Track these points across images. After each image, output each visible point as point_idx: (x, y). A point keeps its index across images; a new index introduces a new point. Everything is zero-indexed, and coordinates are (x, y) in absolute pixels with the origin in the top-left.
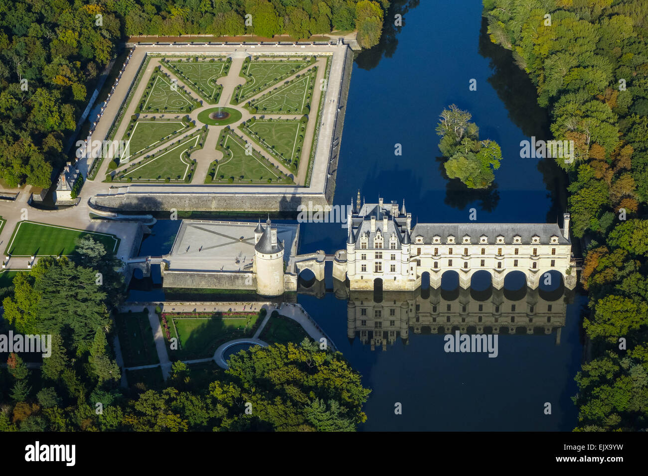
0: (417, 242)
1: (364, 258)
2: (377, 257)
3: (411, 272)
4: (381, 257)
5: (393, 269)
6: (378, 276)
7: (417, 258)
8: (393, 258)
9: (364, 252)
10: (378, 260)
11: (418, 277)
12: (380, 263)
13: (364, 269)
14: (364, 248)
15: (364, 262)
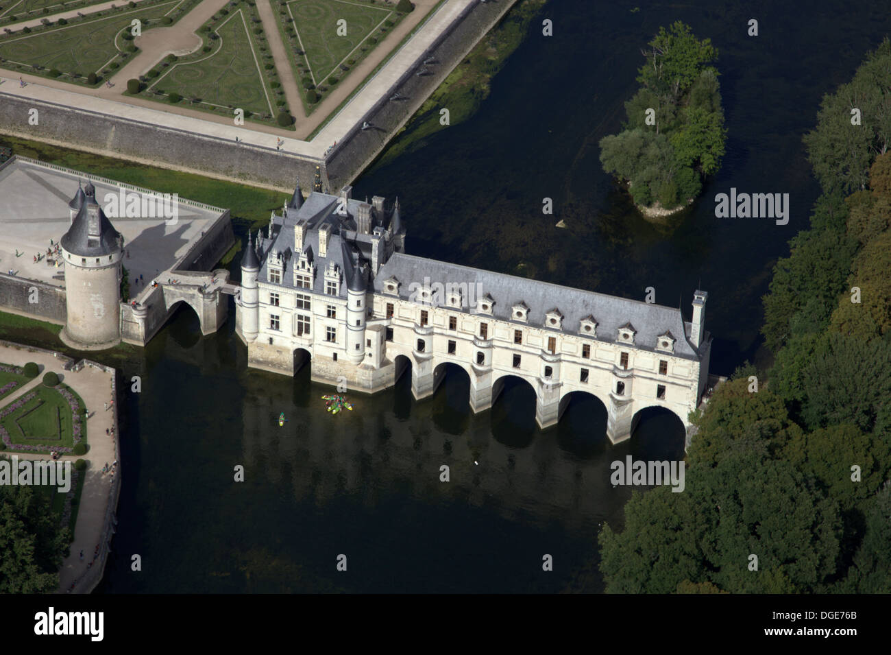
0: (387, 291)
1: (275, 301)
2: (299, 304)
3: (368, 350)
4: (308, 306)
5: (331, 337)
6: (303, 342)
7: (386, 323)
8: (331, 314)
9: (275, 289)
10: (304, 313)
11: (386, 364)
12: (308, 319)
13: (275, 324)
14: (275, 280)
15: (275, 310)
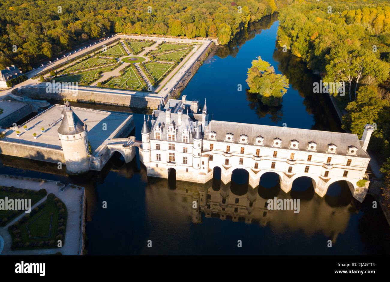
0: (210, 138)
1: (158, 148)
2: (170, 148)
3: (202, 166)
4: (174, 149)
5: (185, 161)
6: (171, 166)
7: (210, 153)
8: (185, 151)
9: (158, 142)
10: (172, 152)
11: (209, 171)
12: (174, 154)
13: (159, 158)
14: (158, 139)
15: (158, 152)
